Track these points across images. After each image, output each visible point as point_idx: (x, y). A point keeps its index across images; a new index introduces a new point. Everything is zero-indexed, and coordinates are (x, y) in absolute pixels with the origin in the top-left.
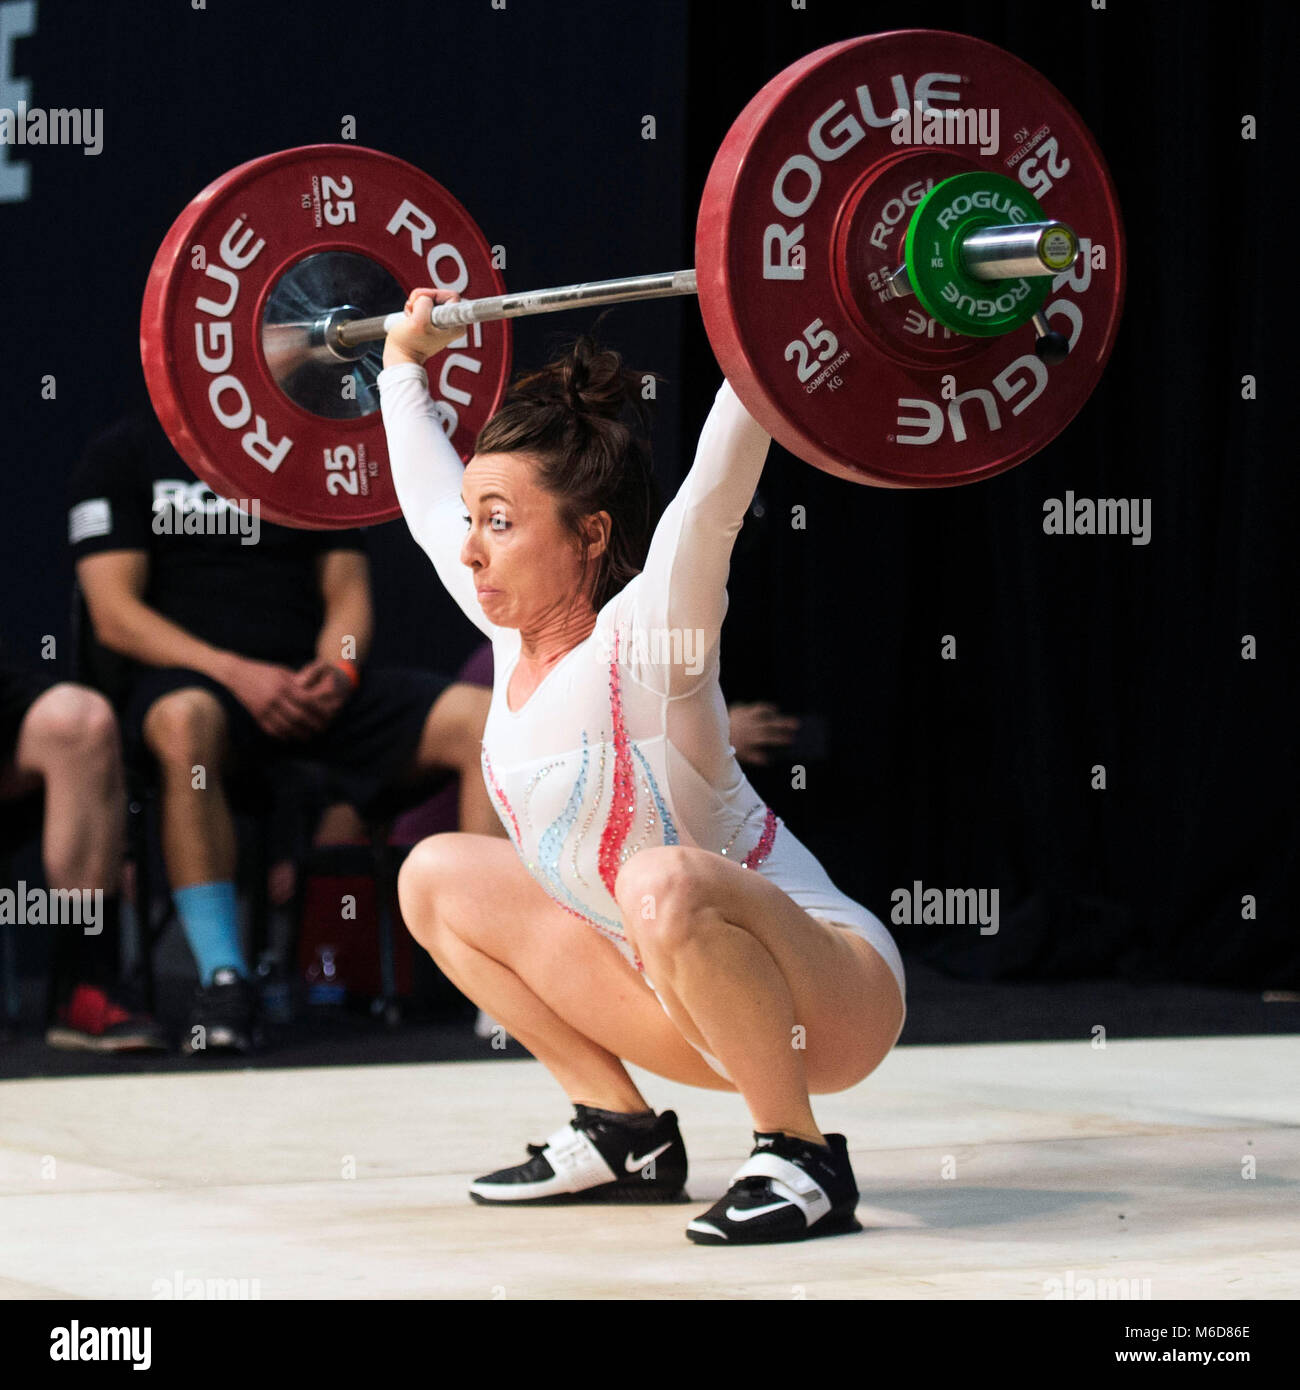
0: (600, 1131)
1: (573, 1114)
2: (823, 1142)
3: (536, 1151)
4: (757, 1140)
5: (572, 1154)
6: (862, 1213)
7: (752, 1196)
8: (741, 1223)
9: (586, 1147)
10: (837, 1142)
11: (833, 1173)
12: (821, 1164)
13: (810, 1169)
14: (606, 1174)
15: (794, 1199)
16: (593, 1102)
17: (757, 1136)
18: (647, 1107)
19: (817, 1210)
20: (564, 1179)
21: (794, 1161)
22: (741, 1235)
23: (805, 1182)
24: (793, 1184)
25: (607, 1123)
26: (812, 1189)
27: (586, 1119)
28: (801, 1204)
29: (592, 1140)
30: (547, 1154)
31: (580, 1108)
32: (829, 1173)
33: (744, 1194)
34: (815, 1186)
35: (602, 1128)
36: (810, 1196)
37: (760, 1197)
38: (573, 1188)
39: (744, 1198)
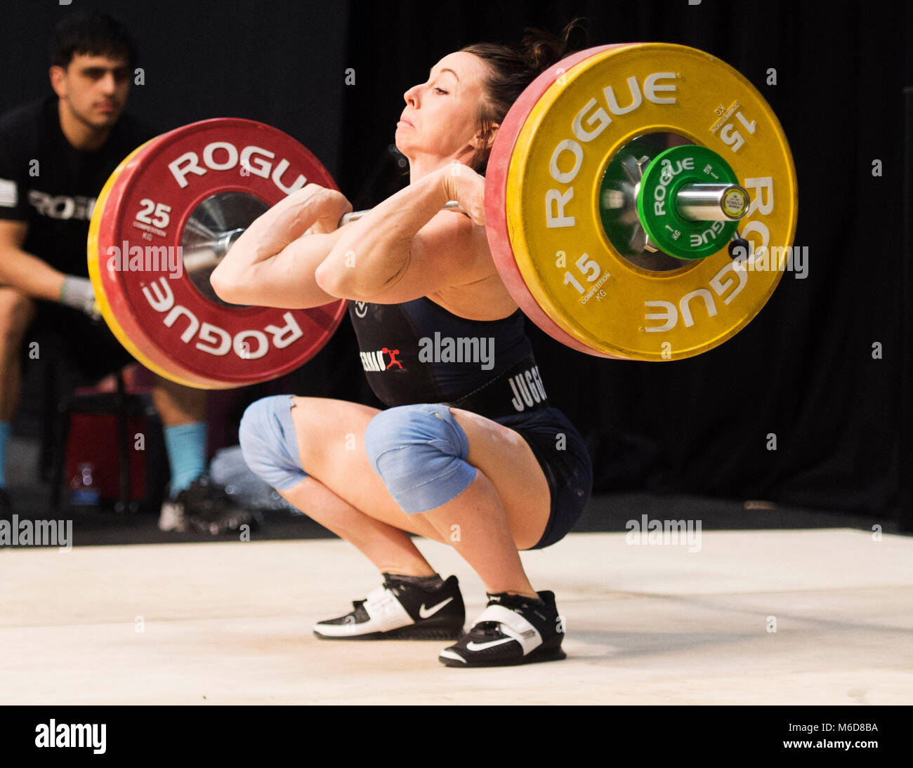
0: (402, 590)
1: (383, 580)
2: (537, 597)
3: (358, 605)
4: (489, 598)
5: (383, 606)
6: (566, 646)
7: (486, 634)
8: (476, 653)
9: (392, 600)
10: (547, 597)
11: (544, 618)
12: (536, 612)
13: (527, 615)
14: (406, 620)
15: (515, 636)
16: (395, 570)
17: (489, 595)
18: (434, 572)
19: (531, 643)
20: (376, 623)
21: (516, 610)
22: (476, 661)
23: (525, 625)
24: (515, 626)
25: (406, 584)
26: (527, 629)
27: (392, 582)
28: (520, 639)
29: (396, 597)
30: (365, 605)
31: (386, 575)
32: (541, 619)
33: (482, 633)
34: (531, 627)
35: (402, 588)
36: (527, 634)
37: (492, 635)
38: (384, 629)
39: (481, 635)
